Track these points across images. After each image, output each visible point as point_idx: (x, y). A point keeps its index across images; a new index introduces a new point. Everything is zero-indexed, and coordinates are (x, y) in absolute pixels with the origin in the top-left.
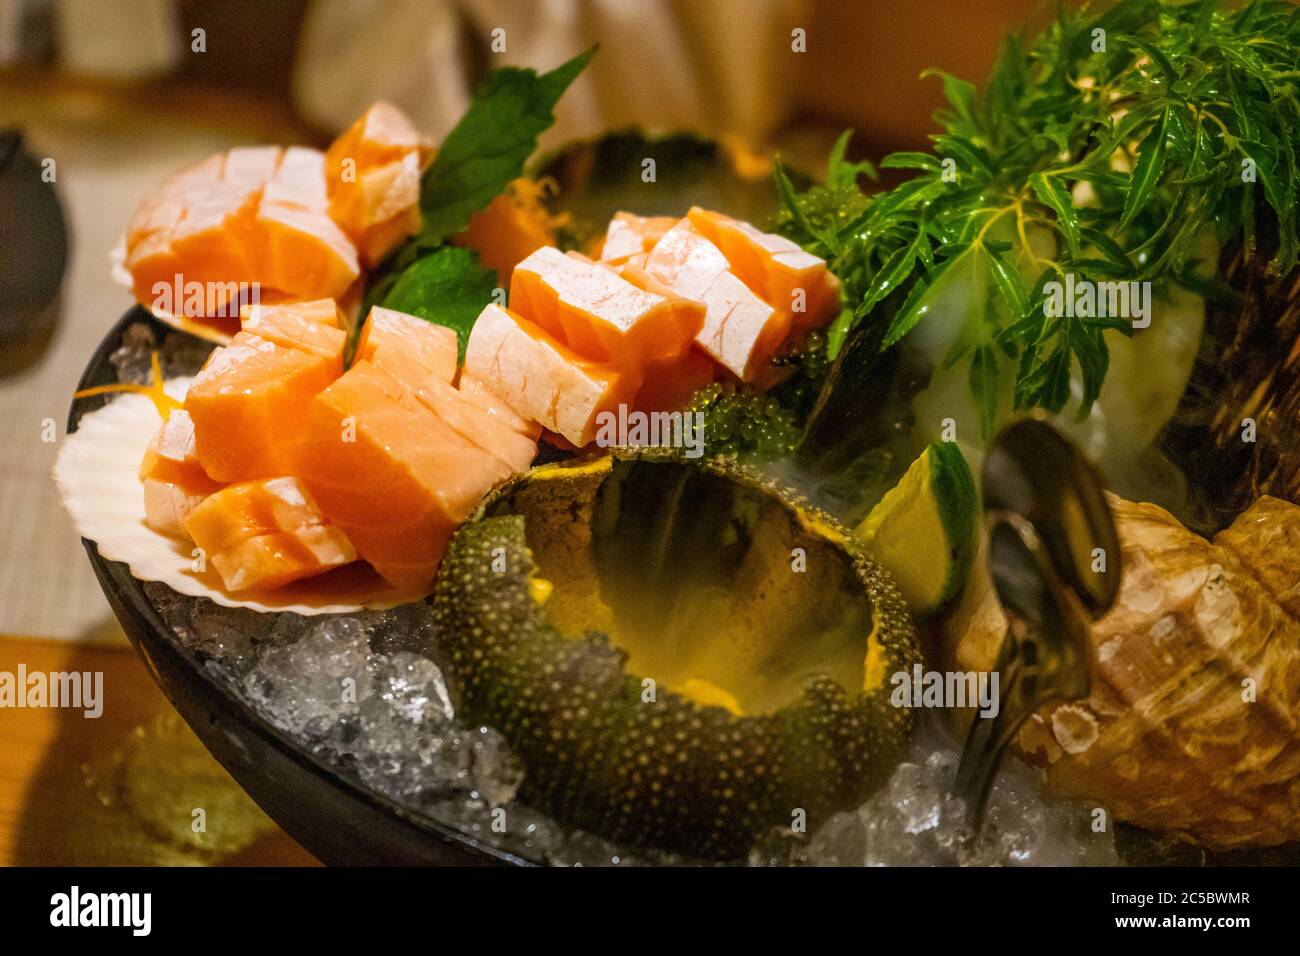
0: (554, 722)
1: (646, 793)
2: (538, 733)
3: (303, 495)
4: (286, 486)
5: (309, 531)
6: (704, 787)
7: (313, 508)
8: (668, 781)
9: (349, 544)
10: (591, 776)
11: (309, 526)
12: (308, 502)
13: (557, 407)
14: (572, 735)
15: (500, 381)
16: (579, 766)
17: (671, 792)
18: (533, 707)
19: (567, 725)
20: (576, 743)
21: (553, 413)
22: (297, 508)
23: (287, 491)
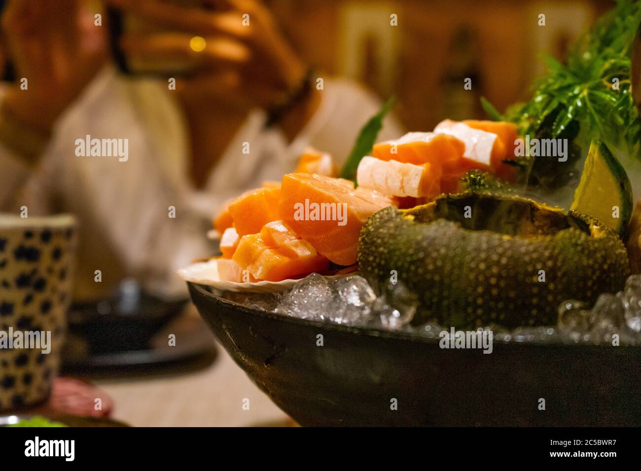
0: (428, 260)
1: (488, 287)
2: (420, 271)
3: (286, 227)
4: (277, 224)
5: (291, 241)
6: (521, 277)
7: (292, 232)
8: (499, 277)
9: (312, 247)
10: (455, 285)
11: (290, 240)
12: (289, 230)
13: (404, 184)
14: (439, 263)
15: (375, 185)
16: (447, 281)
17: (502, 284)
18: (415, 258)
19: (435, 260)
20: (442, 268)
21: (402, 188)
22: (283, 233)
23: (278, 227)
